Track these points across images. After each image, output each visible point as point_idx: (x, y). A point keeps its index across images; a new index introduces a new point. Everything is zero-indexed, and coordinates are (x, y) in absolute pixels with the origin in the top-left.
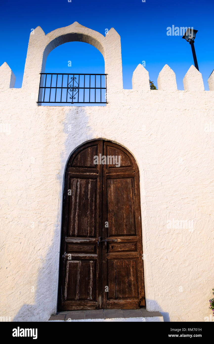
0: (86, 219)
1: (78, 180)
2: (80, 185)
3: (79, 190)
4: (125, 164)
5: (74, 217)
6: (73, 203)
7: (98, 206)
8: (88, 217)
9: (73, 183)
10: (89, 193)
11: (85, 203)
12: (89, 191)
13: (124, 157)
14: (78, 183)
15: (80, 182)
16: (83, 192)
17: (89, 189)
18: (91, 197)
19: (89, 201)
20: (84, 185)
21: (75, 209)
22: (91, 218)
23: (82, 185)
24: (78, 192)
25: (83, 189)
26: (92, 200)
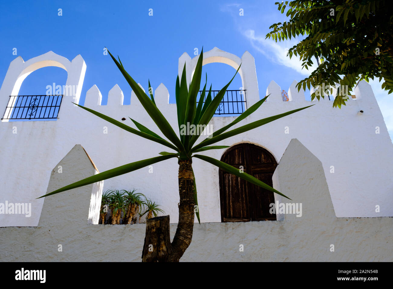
0: (238, 204)
1: (229, 175)
2: (232, 178)
3: (231, 182)
4: (267, 161)
5: (229, 203)
6: (227, 192)
7: (247, 195)
8: (240, 203)
9: (226, 177)
10: (239, 184)
11: (236, 192)
12: (239, 183)
13: (265, 156)
14: (230, 177)
15: (231, 176)
16: (234, 184)
17: (239, 181)
18: (242, 187)
19: (240, 190)
20: (235, 179)
21: (229, 196)
22: (243, 203)
23: (233, 179)
24: (231, 184)
25: (234, 182)
26: (242, 190)
